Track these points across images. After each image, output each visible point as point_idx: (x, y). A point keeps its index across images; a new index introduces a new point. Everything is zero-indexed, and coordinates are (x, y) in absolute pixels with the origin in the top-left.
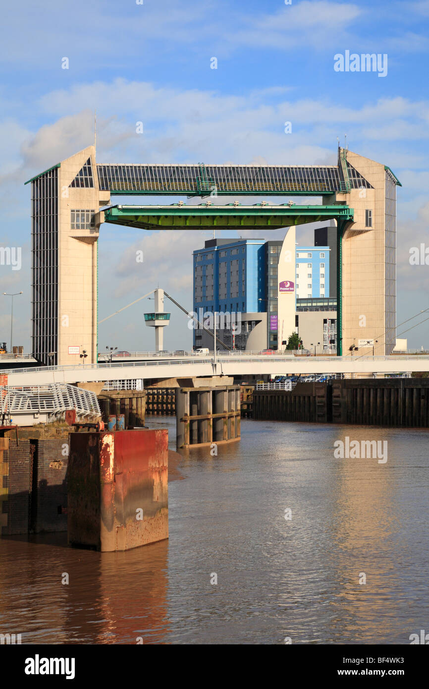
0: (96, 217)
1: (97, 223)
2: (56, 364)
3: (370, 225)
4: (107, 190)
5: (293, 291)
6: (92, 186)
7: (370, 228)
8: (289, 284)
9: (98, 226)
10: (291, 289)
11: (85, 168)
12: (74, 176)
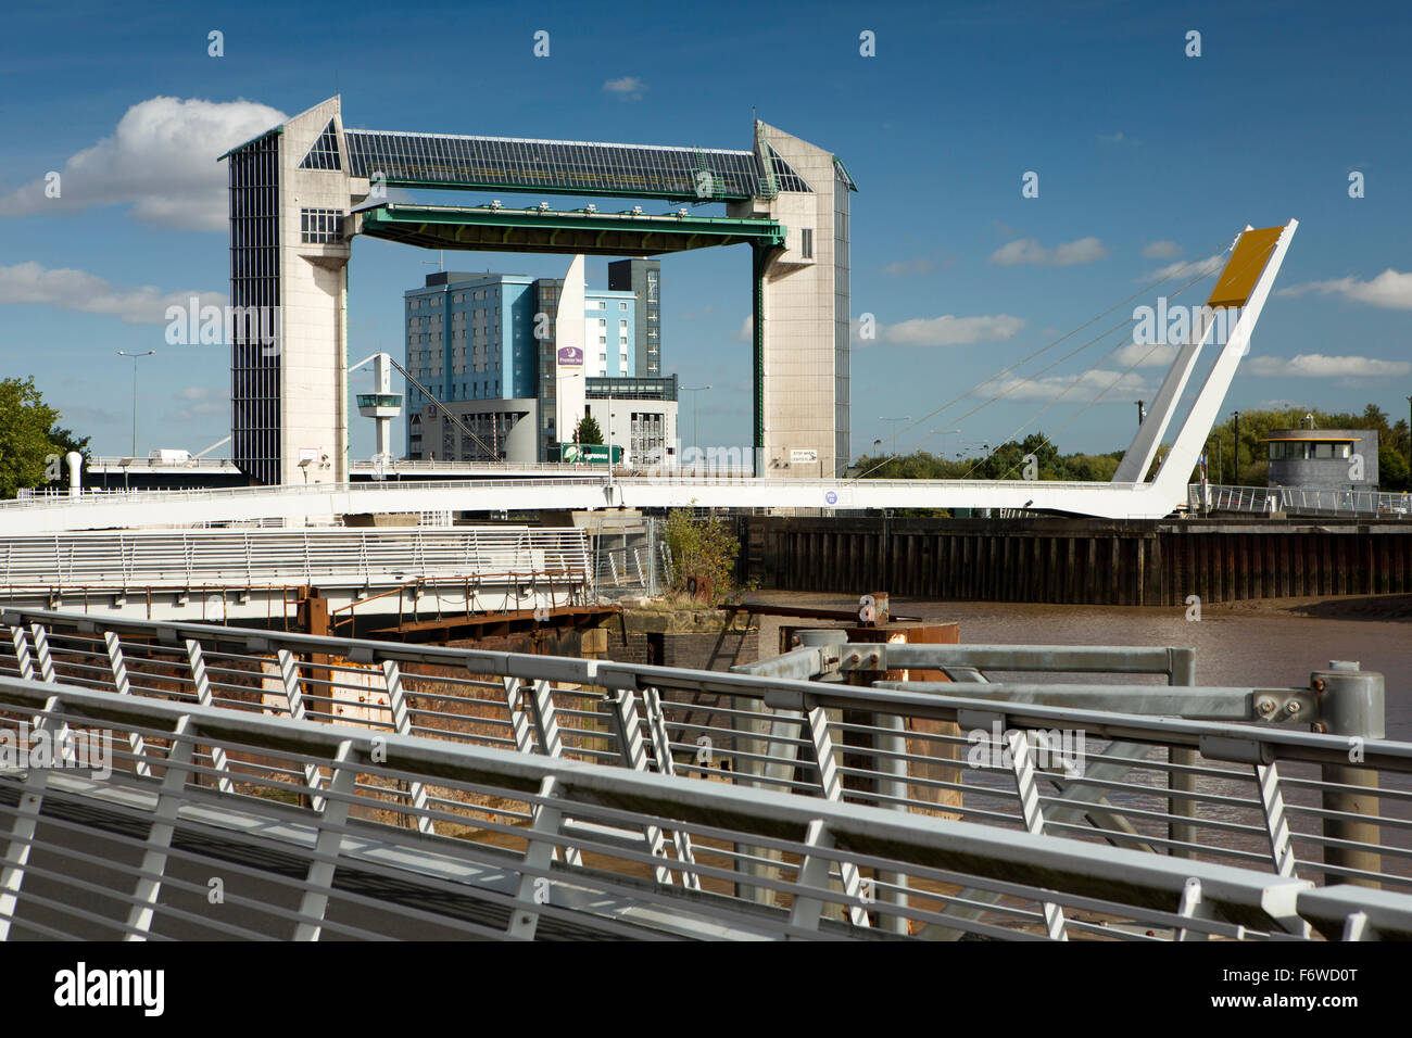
0: (345, 223)
1: (347, 233)
2: (279, 483)
3: (810, 256)
4: (364, 176)
5: (581, 364)
6: (338, 167)
7: (809, 261)
8: (574, 354)
9: (349, 239)
10: (578, 360)
11: (326, 138)
12: (308, 150)
